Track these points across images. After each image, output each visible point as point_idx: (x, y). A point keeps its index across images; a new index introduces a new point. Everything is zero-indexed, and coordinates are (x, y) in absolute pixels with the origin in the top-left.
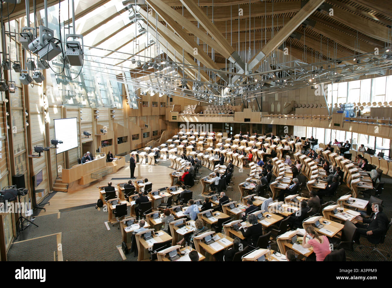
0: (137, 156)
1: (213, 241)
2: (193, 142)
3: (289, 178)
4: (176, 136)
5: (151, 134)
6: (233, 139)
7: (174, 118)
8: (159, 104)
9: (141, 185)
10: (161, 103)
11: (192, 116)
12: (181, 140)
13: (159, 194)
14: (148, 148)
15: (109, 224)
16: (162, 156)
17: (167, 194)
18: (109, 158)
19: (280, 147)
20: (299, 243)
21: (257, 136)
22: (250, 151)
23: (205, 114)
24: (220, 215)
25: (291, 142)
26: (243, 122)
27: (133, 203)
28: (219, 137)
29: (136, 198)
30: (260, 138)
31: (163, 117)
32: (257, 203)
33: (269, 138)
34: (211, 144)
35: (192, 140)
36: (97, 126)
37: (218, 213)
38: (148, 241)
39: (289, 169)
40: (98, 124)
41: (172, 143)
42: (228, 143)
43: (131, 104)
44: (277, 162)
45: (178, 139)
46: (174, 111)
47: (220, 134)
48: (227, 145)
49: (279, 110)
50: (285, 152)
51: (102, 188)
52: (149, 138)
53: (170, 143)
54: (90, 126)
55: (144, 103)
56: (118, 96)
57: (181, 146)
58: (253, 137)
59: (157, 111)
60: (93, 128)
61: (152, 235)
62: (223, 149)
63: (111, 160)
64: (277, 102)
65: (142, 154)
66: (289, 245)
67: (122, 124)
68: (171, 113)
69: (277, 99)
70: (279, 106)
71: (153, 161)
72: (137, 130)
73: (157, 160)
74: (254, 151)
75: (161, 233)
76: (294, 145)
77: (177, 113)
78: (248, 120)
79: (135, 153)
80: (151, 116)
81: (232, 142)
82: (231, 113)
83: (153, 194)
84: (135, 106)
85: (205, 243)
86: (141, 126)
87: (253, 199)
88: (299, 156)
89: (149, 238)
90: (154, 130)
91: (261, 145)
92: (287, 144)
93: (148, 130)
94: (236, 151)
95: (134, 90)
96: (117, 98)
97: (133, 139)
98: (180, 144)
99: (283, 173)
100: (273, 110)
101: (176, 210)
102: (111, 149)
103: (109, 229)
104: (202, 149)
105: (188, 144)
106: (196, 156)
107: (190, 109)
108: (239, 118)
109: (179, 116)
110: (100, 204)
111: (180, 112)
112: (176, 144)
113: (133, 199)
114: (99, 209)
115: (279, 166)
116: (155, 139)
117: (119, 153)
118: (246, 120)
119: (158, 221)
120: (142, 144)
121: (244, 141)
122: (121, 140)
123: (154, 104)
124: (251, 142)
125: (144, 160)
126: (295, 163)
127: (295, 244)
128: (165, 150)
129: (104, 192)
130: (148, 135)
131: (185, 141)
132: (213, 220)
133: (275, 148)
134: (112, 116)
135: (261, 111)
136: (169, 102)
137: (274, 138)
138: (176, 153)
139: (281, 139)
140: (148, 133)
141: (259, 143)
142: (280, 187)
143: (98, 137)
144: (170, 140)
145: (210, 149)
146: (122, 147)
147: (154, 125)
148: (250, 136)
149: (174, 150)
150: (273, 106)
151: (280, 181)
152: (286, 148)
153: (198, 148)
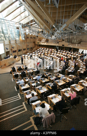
0: (24, 56)
1: (41, 89)
2: (44, 52)
3: (72, 68)
4: (38, 50)
5: (30, 48)
6: (58, 52)
7: (38, 43)
8: (33, 38)
9: (24, 67)
10: (34, 38)
11: (44, 43)
12: (40, 51)
13: (29, 71)
14: (28, 54)
15: (13, 79)
16: (33, 56)
17: (32, 71)
18: (15, 57)
19: (73, 56)
20: (67, 93)
21: (66, 51)
22: (62, 57)
23: (49, 42)
24: (46, 80)
25: (77, 55)
26: (62, 46)
27: (20, 73)
28: (53, 51)
29: (22, 72)
30: (67, 52)
31: (34, 42)
32: (59, 76)
33: (70, 52)
34: (50, 53)
35: (44, 51)
36: (11, 46)
37: (46, 79)
38: (22, 87)
39: (73, 65)
40: (11, 45)
41: (37, 52)
42: (56, 53)
43: (22, 38)
44: (70, 62)
45: (39, 51)
46: (38, 40)
47: (53, 50)
48: (55, 54)
49: (75, 42)
50: (74, 58)
51: (11, 68)
52: (29, 50)
53: (36, 52)
54: (8, 46)
55: (27, 37)
56: (17, 35)
57: (40, 53)
58: (64, 51)
59: (32, 40)
60: (9, 46)
61: (24, 85)
62: (54, 55)
63: (16, 58)
64: (75, 39)
65: (26, 56)
66: (64, 93)
67: (19, 45)
68: (37, 41)
69: (75, 38)
70: (75, 41)
71: (30, 58)
72: (25, 47)
73: (31, 58)
74: (64, 57)
75: (27, 85)
76: (78, 55)
77: (39, 41)
78: (64, 45)
79: (24, 55)
80: (30, 42)
81: (57, 53)
82: (58, 42)
83: (27, 71)
84: (24, 39)
85: (39, 89)
86: (26, 46)
87: (58, 75)
88: (78, 60)
89: (23, 86)
90: (31, 47)
91: (67, 55)
92: (75, 55)
93: (29, 47)
94: (58, 56)
95: (23, 33)
96: (17, 36)
97: (24, 50)
98: (39, 52)
99: (71, 66)
100: (73, 42)
101: (33, 77)
102: (16, 54)
103: (13, 81)
104: (46, 54)
105: (42, 53)
106: (44, 57)
107: (44, 40)
108: (60, 44)
109: (40, 42)
110: (11, 73)
111: (40, 41)
112: (38, 52)
113: (21, 72)
114: (11, 74)
115: (71, 63)
116: (31, 50)
117: (19, 55)
118: (63, 45)
119: (27, 80)
120: (27, 52)
121: (61, 53)
122: (19, 51)
123: (31, 38)
124: (63, 53)
125: (27, 58)
126: (76, 63)
127: (66, 93)
128: (34, 54)
129: (12, 69)
130: (29, 49)
131: (41, 52)
132: (44, 81)
133: (71, 56)
134: (16, 42)
135: (69, 42)
136: (37, 37)
137: (71, 52)
138: (38, 56)
139: (74, 53)
140: (29, 48)
141: (66, 54)
142: (69, 71)
143: (11, 50)
144: (36, 51)
145: (49, 55)
146: (20, 53)
147: (31, 45)
148: (63, 51)
149: (37, 55)
150: (73, 40)
151: (69, 69)
152: (75, 56)
153: (45, 54)
